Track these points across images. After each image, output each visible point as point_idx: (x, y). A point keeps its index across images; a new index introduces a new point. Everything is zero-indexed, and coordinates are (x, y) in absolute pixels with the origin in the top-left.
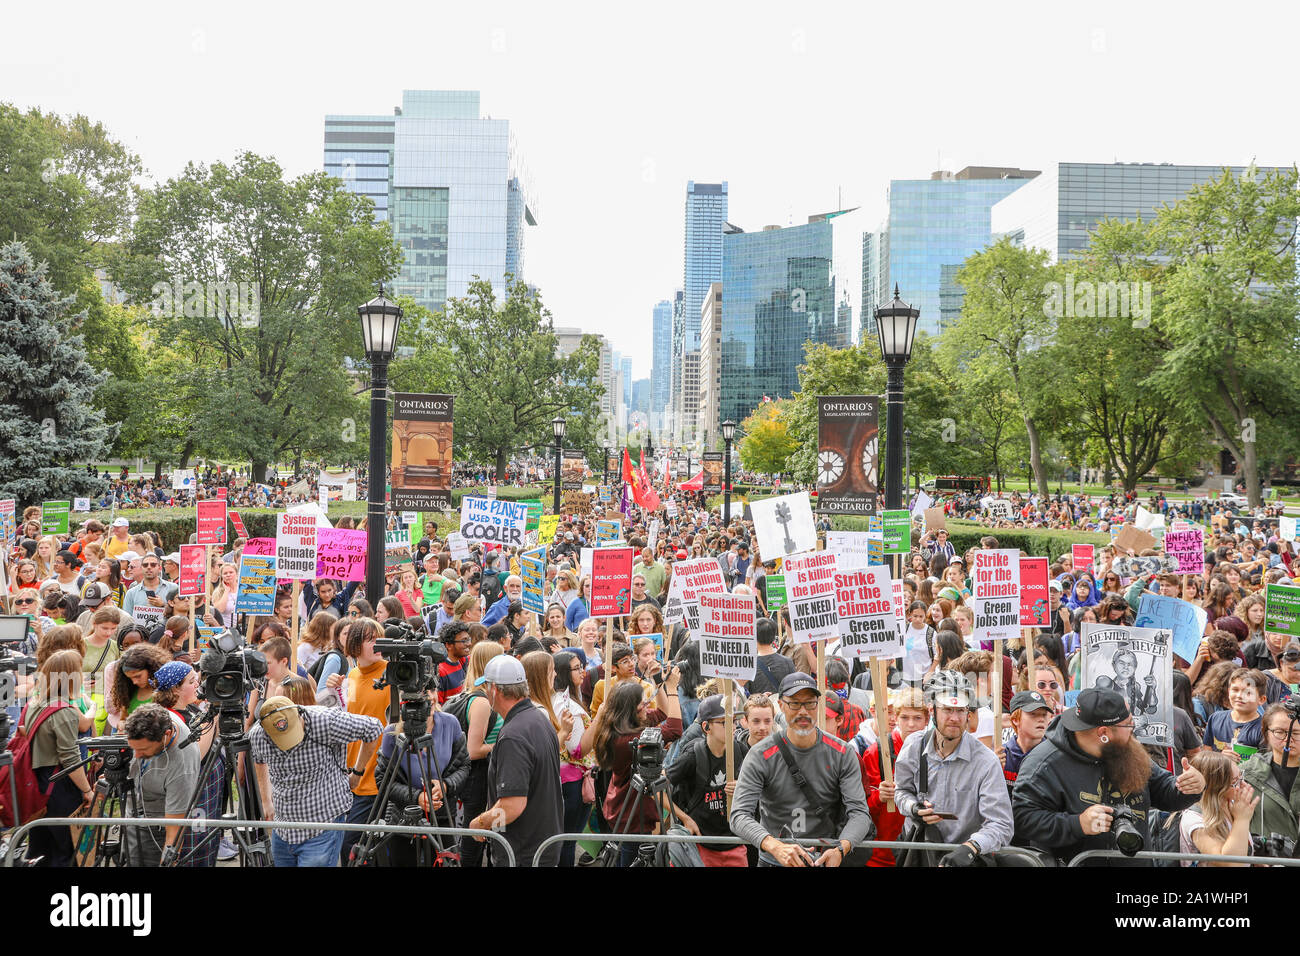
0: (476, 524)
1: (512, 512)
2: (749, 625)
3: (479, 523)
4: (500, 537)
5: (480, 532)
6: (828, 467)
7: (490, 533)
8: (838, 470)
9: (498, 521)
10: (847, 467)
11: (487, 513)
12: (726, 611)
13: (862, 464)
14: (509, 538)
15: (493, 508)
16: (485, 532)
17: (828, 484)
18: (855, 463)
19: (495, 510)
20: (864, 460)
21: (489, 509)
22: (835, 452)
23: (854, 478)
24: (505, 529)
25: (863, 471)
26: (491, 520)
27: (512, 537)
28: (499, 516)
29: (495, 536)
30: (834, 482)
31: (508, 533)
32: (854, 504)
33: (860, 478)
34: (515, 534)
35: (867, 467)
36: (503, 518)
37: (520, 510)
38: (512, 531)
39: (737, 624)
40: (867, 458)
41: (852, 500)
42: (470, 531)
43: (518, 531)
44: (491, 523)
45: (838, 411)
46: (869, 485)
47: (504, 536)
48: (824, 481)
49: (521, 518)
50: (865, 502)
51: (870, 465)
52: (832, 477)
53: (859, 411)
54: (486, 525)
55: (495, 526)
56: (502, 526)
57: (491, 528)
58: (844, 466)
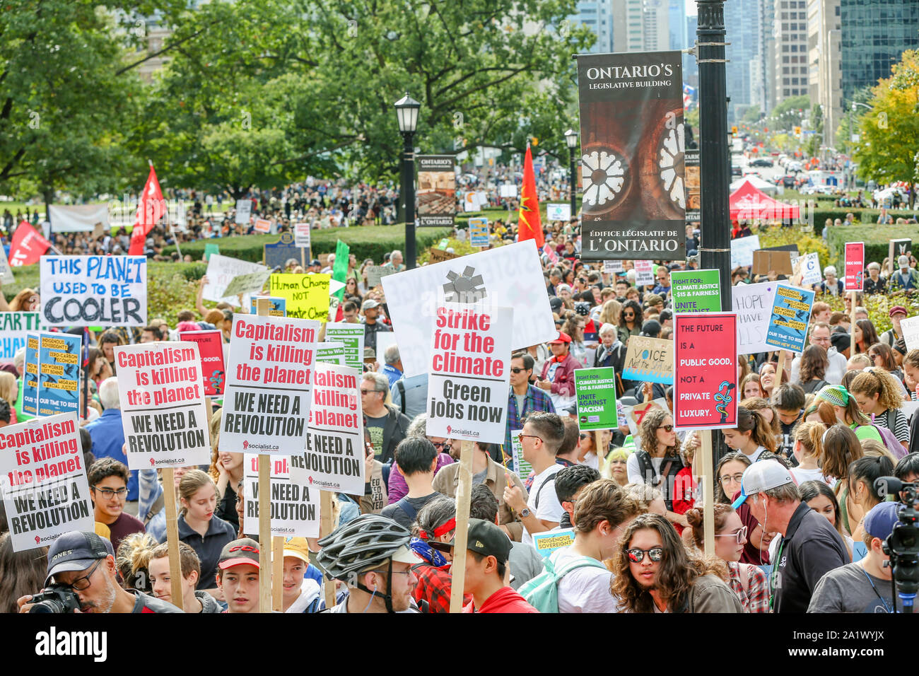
0: (65, 298)
1: (122, 273)
2: (192, 384)
3: (71, 296)
4: (108, 314)
5: (73, 310)
6: (599, 177)
7: (91, 310)
8: (615, 183)
9: (101, 289)
10: (633, 176)
11: (82, 277)
12: (157, 368)
13: (658, 171)
14: (122, 315)
15: (90, 269)
16: (82, 309)
17: (597, 207)
18: (647, 169)
19: (94, 273)
20: (663, 164)
21: (84, 271)
22: (610, 152)
23: (645, 195)
24: (114, 301)
25: (660, 183)
26: (90, 289)
27: (127, 312)
28: (101, 281)
29: (99, 314)
30: (609, 203)
31: (119, 307)
32: (647, 240)
33: (655, 195)
34: (131, 306)
35: (668, 176)
36: (107, 283)
37: (134, 267)
38: (126, 302)
39: (174, 386)
40: (667, 161)
41: (644, 234)
42: (57, 311)
43: (135, 301)
44: (91, 293)
45: (613, 80)
46: (672, 206)
47: (114, 312)
48: (592, 203)
49: (139, 280)
50: (666, 238)
51: (671, 173)
52: (605, 194)
53: (648, 78)
54: (82, 298)
55: (97, 297)
56: (108, 296)
57: (91, 301)
58: (626, 176)
